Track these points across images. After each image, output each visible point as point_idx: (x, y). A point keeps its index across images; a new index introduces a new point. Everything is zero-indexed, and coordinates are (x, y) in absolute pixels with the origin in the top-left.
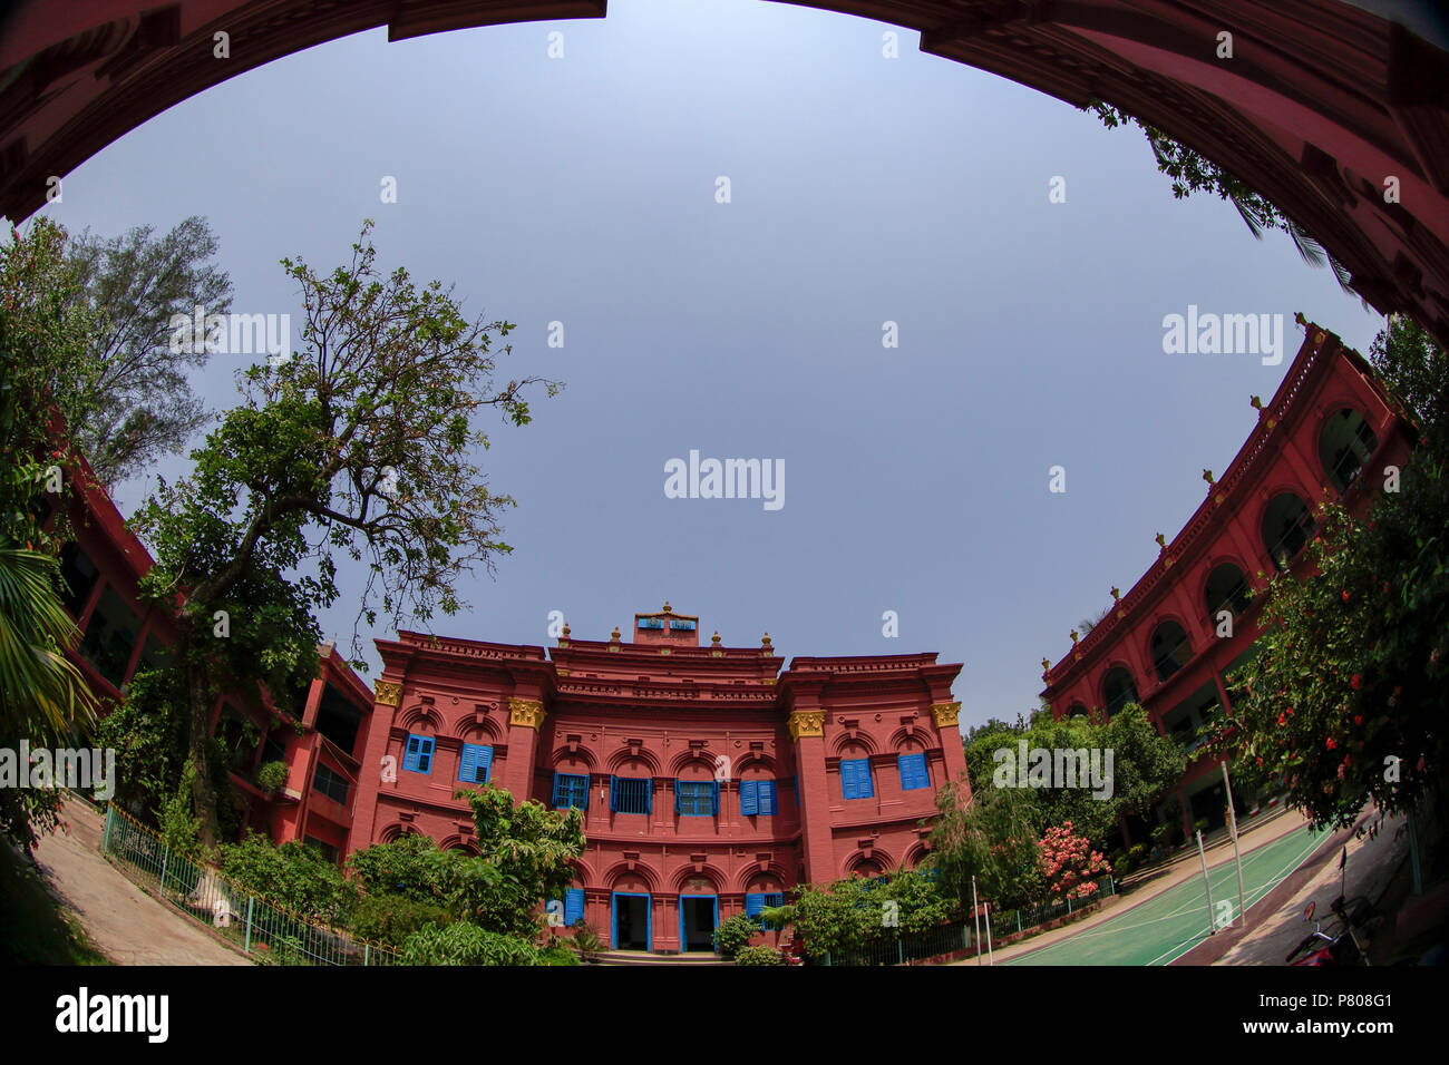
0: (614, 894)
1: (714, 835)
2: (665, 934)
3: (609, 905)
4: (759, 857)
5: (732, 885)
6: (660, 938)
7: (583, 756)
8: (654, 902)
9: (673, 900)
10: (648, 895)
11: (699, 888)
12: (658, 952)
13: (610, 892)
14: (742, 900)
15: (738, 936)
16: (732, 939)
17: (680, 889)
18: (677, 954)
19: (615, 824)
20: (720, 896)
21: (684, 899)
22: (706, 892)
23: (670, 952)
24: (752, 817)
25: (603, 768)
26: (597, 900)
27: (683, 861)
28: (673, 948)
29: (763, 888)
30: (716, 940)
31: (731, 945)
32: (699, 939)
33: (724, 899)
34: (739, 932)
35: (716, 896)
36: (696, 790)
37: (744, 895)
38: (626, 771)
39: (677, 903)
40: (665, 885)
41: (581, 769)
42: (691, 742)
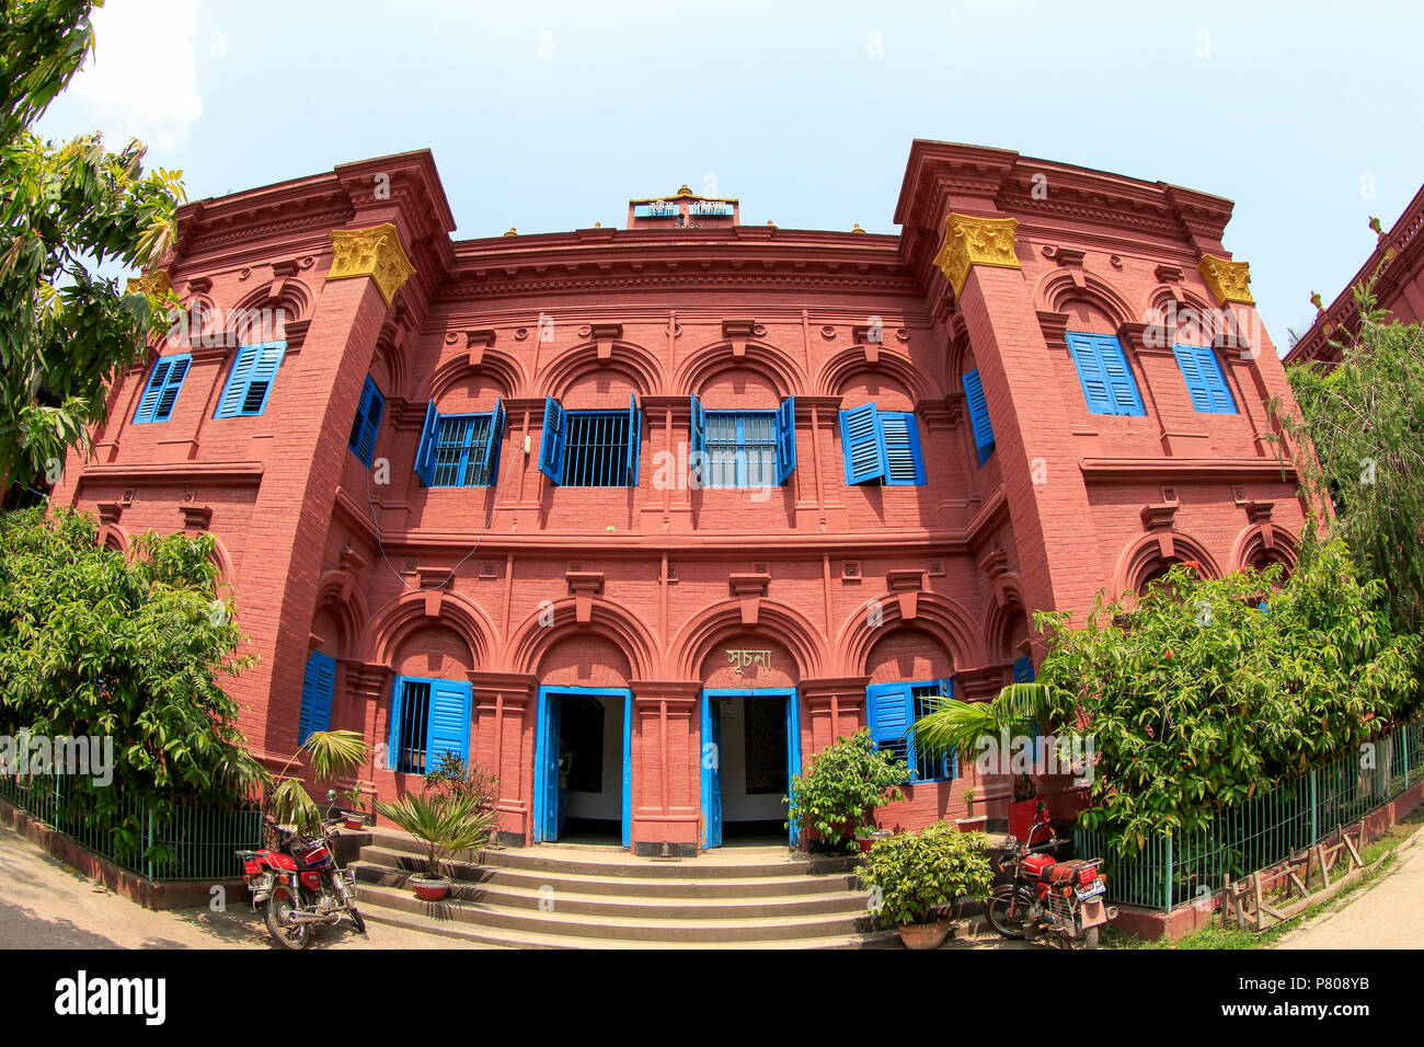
0: (544, 691)
1: (787, 529)
2: (665, 797)
3: (528, 720)
4: (896, 583)
5: (834, 661)
6: (651, 809)
7: (495, 372)
8: (639, 708)
9: (684, 703)
10: (626, 692)
11: (750, 672)
12: (652, 849)
13: (533, 684)
14: (854, 697)
15: (855, 798)
16: (840, 808)
17: (704, 674)
18: (692, 852)
19: (553, 513)
20: (803, 689)
21: (714, 701)
22: (771, 681)
23: (677, 850)
24: (873, 485)
25: (530, 388)
26: (499, 707)
27: (709, 596)
28: (683, 835)
29: (907, 671)
30: (794, 811)
31: (833, 825)
32: (755, 809)
33: (815, 696)
34: (858, 786)
35: (792, 691)
36: (740, 430)
37: (861, 684)
38: (585, 397)
39: (693, 709)
40: (665, 664)
41: (488, 401)
42: (726, 325)
